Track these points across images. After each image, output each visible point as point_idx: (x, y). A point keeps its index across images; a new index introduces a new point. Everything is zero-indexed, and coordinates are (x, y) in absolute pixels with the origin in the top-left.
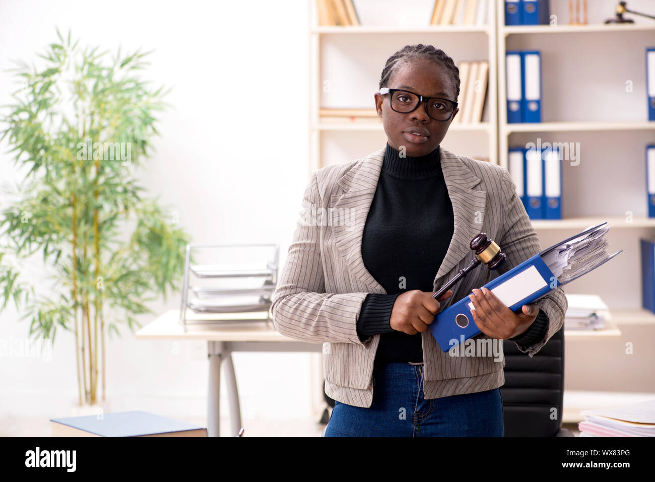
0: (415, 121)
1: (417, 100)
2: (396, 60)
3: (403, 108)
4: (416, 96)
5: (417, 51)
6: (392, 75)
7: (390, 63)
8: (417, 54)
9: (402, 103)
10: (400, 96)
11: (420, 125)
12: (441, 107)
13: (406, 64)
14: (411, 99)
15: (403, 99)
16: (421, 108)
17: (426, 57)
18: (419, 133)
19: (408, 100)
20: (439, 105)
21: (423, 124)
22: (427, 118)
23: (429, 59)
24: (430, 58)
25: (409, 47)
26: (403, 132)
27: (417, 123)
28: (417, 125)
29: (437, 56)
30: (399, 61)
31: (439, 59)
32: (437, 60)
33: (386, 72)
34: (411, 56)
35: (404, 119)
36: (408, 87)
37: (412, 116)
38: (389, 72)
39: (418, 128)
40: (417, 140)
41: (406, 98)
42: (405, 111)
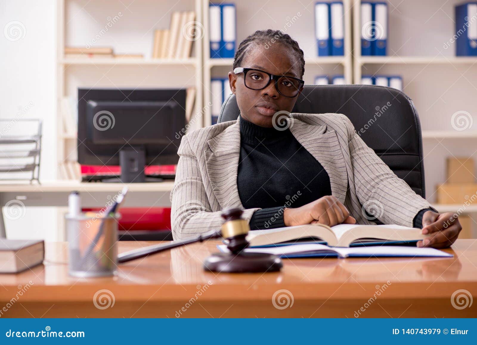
0: (266, 97)
1: (267, 79)
2: (249, 43)
3: (256, 86)
4: (267, 75)
5: (267, 35)
6: (245, 56)
7: (243, 46)
8: (267, 37)
9: (254, 81)
10: (253, 74)
11: (271, 100)
12: (289, 85)
13: (257, 46)
14: (262, 77)
15: (255, 78)
16: (272, 86)
19: (260, 78)
20: (288, 83)
21: (274, 99)
22: (277, 94)
23: (278, 42)
24: (280, 41)
25: (259, 31)
26: (256, 106)
27: (268, 99)
28: (268, 100)
29: (285, 39)
30: (251, 44)
31: (287, 42)
32: (286, 43)
33: (240, 54)
34: (263, 40)
35: (257, 95)
36: (260, 68)
37: (263, 92)
38: (242, 53)
39: (269, 103)
40: (269, 113)
41: (258, 77)
42: (257, 88)
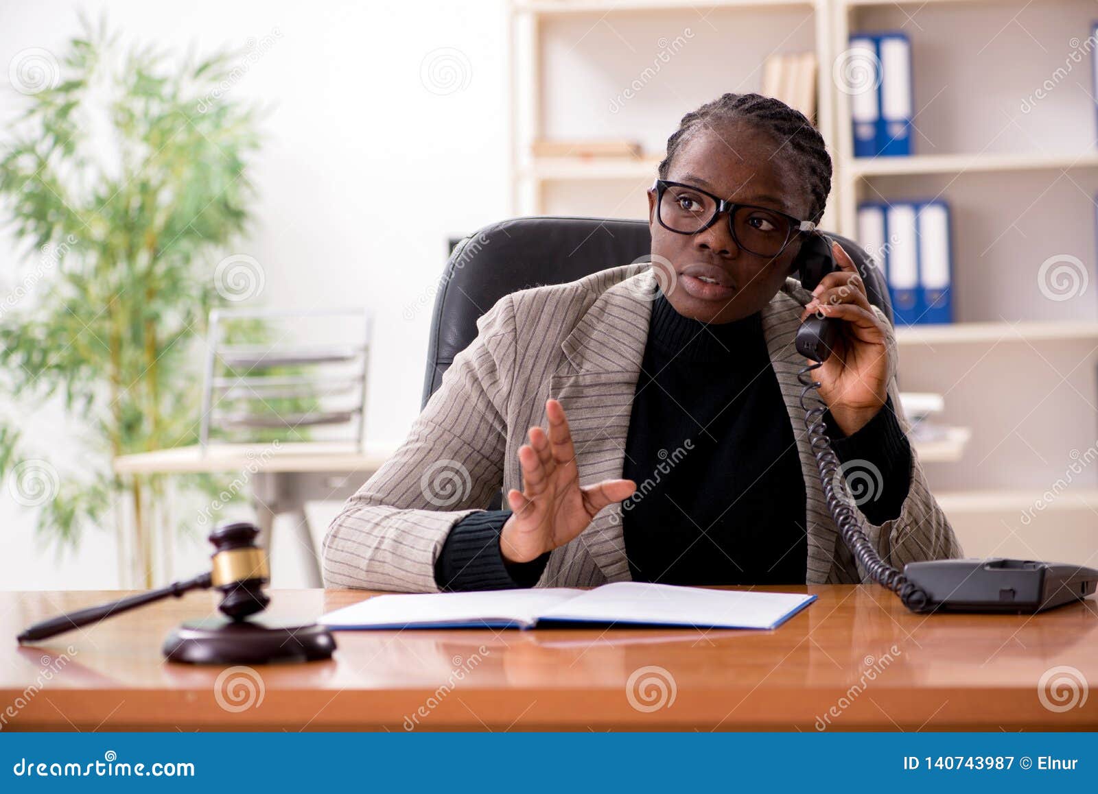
0: (706, 252)
1: (713, 210)
3: (683, 223)
4: (712, 201)
9: (682, 212)
10: (680, 196)
11: (715, 260)
12: (766, 227)
13: (703, 130)
14: (701, 202)
15: (685, 204)
16: (720, 225)
17: (749, 121)
18: (712, 277)
19: (695, 206)
20: (762, 221)
21: (724, 258)
22: (730, 247)
24: (757, 126)
26: (680, 274)
27: (711, 257)
28: (710, 260)
29: (773, 122)
32: (772, 130)
34: (719, 118)
35: (686, 245)
36: (697, 180)
37: (699, 239)
39: (710, 267)
40: (707, 292)
41: (689, 202)
42: (688, 230)
